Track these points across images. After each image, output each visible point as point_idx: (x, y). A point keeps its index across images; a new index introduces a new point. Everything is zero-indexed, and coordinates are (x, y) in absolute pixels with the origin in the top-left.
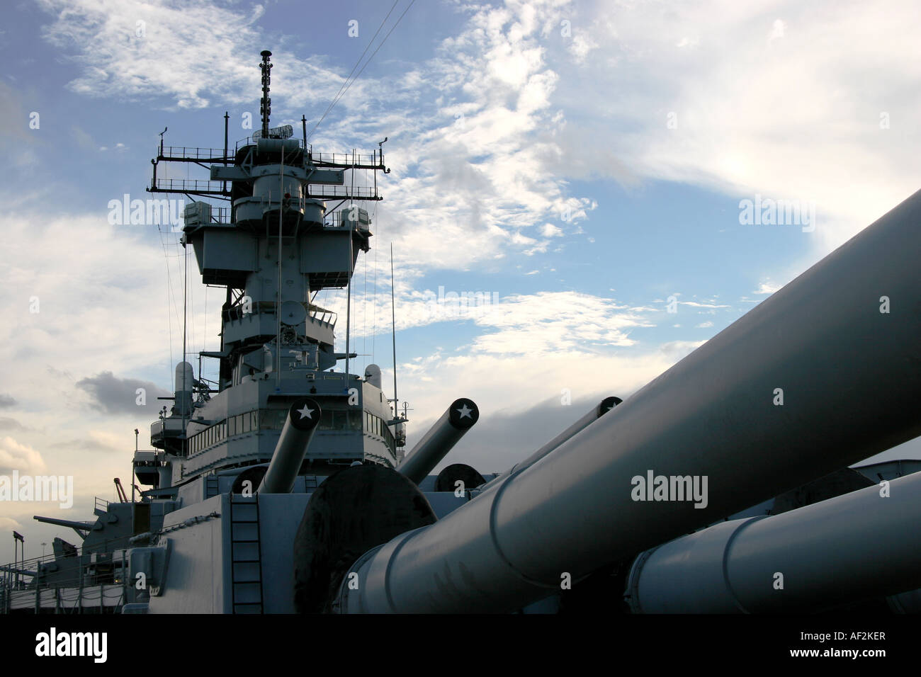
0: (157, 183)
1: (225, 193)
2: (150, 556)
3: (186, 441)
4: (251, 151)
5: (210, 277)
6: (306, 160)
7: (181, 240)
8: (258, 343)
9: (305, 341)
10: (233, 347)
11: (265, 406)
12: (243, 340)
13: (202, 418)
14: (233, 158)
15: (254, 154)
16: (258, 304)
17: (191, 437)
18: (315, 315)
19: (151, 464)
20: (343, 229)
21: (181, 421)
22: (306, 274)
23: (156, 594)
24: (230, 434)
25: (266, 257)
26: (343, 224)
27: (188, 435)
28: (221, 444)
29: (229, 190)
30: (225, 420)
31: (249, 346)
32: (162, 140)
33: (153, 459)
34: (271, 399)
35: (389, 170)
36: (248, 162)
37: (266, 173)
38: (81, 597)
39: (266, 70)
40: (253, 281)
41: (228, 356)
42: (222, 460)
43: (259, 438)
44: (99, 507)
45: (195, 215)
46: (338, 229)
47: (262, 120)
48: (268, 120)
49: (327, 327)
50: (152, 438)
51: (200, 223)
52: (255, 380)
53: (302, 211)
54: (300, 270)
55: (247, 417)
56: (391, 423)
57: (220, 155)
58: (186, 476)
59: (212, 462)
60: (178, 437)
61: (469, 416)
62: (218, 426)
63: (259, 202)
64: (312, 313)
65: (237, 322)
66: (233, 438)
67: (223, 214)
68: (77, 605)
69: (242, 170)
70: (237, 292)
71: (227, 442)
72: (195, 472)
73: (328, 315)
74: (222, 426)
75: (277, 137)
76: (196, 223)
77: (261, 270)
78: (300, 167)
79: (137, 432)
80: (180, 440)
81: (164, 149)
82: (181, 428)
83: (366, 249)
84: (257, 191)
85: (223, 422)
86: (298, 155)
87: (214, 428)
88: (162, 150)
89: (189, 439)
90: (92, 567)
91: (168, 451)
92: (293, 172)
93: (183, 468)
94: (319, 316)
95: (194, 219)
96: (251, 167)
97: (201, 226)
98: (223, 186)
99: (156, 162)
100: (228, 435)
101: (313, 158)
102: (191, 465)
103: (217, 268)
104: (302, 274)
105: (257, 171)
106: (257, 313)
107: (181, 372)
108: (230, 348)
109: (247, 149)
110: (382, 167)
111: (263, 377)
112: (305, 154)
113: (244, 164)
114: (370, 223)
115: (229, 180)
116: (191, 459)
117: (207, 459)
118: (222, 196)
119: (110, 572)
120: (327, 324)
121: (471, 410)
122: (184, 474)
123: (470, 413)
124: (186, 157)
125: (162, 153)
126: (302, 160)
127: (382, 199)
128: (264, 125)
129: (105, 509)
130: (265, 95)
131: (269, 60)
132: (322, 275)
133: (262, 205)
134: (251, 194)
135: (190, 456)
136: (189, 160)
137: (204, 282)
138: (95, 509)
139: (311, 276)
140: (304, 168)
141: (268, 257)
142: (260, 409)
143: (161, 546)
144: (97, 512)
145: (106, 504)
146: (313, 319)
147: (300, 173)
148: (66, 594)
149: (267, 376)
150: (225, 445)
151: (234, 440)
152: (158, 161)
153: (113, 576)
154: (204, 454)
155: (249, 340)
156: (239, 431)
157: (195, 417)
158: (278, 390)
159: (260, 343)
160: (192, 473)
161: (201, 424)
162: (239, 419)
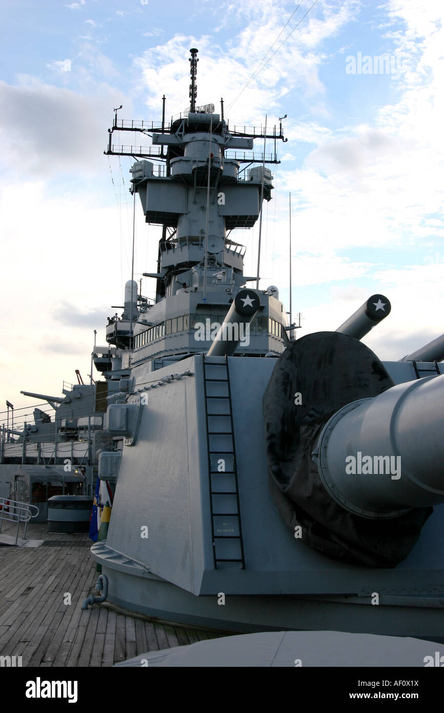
0: (112, 148)
1: (162, 156)
2: (125, 411)
3: (133, 339)
4: (183, 123)
5: (151, 217)
6: (224, 129)
7: (130, 189)
8: (186, 267)
9: (223, 266)
10: (168, 270)
11: (194, 311)
12: (175, 265)
13: (146, 321)
14: (169, 128)
15: (186, 125)
16: (187, 238)
17: (137, 335)
18: (230, 247)
19: (106, 356)
20: (252, 182)
21: (129, 324)
22: (223, 216)
23: (130, 444)
24: (167, 333)
25: (193, 203)
26: (252, 179)
27: (135, 334)
28: (160, 340)
29: (165, 154)
30: (163, 322)
31: (180, 269)
32: (116, 115)
33: (107, 353)
34: (200, 306)
35: (287, 140)
36: (181, 131)
37: (194, 139)
38: (56, 450)
39: (194, 63)
40: (183, 221)
41: (164, 277)
42: (161, 352)
43: (190, 336)
44: (66, 388)
45: (141, 170)
46: (248, 183)
47: (190, 102)
48: (195, 102)
49: (238, 256)
50: (107, 336)
51: (144, 176)
52: (187, 292)
53: (222, 168)
54: (219, 213)
55: (180, 320)
56: (288, 329)
57: (159, 126)
58: (133, 364)
59: (153, 354)
60: (127, 335)
61: (383, 309)
62: (158, 327)
63: (189, 161)
64: (228, 246)
65: (171, 251)
66: (169, 335)
67: (162, 170)
68: (54, 456)
69: (176, 137)
70: (170, 230)
71: (165, 338)
72: (140, 361)
73: (239, 248)
74: (161, 327)
75: (203, 112)
76: (141, 177)
77: (189, 212)
78: (220, 135)
79: (95, 332)
80: (129, 338)
81: (117, 121)
82: (129, 329)
83: (269, 199)
84: (187, 152)
85: (162, 324)
86: (218, 126)
87: (155, 328)
88: (116, 122)
89: (135, 337)
90: (62, 429)
91: (118, 346)
92: (215, 139)
93: (130, 359)
94: (233, 248)
95: (141, 173)
96: (183, 134)
97: (145, 178)
98: (160, 151)
99: (111, 131)
100: (166, 334)
101: (229, 129)
102: (135, 356)
103: (156, 211)
104: (221, 216)
105: (187, 137)
106: (186, 245)
107: (129, 288)
108: (166, 271)
109: (180, 121)
110: (281, 137)
111: (194, 290)
112: (224, 125)
113: (177, 133)
114: (273, 179)
115: (166, 144)
116: (136, 351)
117: (149, 352)
118: (160, 159)
119: (76, 433)
120: (239, 254)
121: (384, 304)
122: (131, 363)
123: (384, 307)
124: (134, 128)
125: (116, 124)
126: (221, 130)
127: (280, 162)
128: (192, 105)
129: (70, 390)
130: (193, 83)
131: (196, 56)
132: (235, 217)
133: (191, 163)
134: (183, 155)
135: (136, 349)
136: (136, 130)
137: (146, 222)
138: (63, 390)
139: (227, 218)
140: (223, 136)
141: (195, 203)
142: (190, 314)
143: (134, 403)
144: (64, 392)
145: (70, 386)
146: (228, 250)
147: (221, 140)
148: (45, 447)
149: (196, 288)
150: (164, 341)
151: (170, 337)
152: (113, 131)
153: (78, 436)
154: (147, 348)
155: (180, 265)
156: (174, 330)
157: (140, 320)
158: (205, 300)
159: (189, 267)
160: (137, 362)
161: (145, 325)
162: (174, 321)
